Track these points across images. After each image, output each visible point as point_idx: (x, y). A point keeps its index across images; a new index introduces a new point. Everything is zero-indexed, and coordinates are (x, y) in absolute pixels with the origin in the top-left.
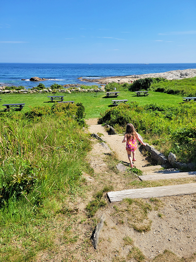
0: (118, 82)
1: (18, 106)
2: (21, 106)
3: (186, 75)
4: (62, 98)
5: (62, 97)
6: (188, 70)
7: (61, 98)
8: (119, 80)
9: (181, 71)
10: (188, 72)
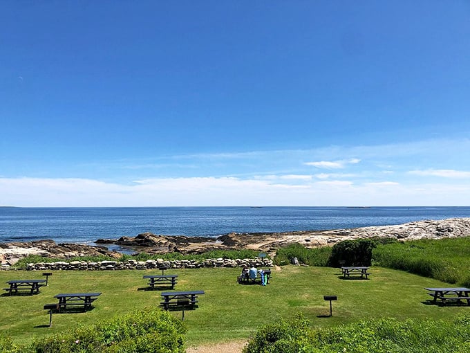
0: (306, 242)
1: (82, 299)
2: (88, 299)
3: (449, 231)
4: (173, 281)
5: (173, 278)
6: (451, 219)
7: (171, 279)
8: (308, 238)
9: (435, 222)
10: (452, 225)
